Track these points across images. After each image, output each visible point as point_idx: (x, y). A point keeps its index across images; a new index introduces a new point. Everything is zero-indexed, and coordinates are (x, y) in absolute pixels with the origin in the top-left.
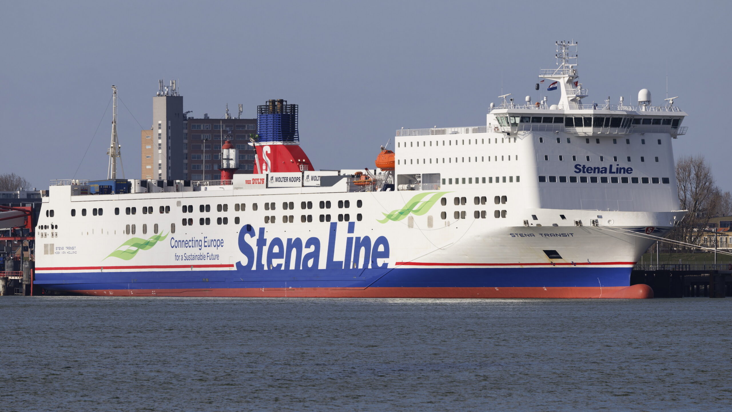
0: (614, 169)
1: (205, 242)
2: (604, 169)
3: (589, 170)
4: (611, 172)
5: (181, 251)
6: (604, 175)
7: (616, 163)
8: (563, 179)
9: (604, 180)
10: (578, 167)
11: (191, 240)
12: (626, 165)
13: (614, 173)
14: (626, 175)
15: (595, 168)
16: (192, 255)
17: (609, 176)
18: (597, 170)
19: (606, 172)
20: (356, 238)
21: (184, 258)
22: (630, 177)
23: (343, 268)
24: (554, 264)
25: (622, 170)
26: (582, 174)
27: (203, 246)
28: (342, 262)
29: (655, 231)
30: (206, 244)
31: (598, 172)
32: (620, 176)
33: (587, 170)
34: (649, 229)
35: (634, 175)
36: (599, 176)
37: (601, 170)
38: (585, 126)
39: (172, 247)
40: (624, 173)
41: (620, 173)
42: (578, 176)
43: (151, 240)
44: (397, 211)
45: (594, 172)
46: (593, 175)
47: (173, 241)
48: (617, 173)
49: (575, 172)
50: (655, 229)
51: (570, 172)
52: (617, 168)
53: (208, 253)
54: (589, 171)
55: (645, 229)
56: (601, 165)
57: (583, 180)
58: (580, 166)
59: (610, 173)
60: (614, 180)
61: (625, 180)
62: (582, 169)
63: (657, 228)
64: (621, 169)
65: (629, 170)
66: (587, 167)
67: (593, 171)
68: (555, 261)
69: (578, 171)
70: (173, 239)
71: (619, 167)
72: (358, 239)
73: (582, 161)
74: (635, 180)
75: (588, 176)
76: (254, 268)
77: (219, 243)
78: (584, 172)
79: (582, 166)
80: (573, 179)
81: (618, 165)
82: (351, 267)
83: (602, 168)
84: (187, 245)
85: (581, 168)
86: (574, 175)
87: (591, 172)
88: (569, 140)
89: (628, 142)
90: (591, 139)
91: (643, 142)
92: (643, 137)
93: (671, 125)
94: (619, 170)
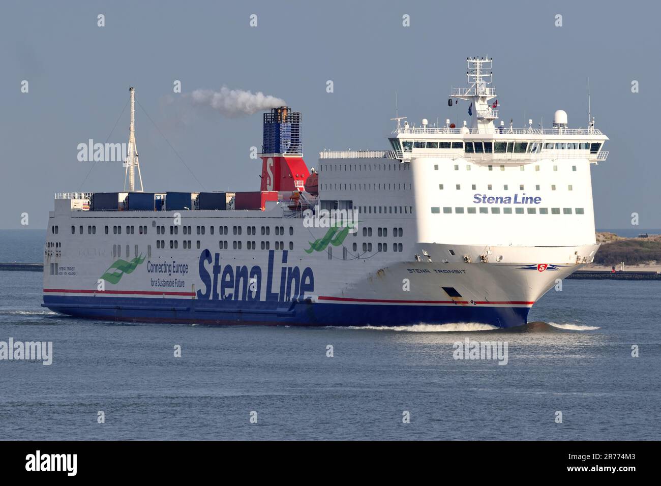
0: (519, 199)
1: (174, 267)
2: (508, 199)
3: (490, 199)
4: (516, 202)
5: (156, 276)
6: (507, 206)
7: (522, 192)
8: (460, 210)
9: (508, 211)
10: (478, 196)
11: (163, 264)
12: (533, 194)
13: (520, 203)
14: (533, 205)
15: (497, 198)
16: (164, 281)
17: (513, 206)
18: (499, 200)
19: (509, 202)
21: (158, 284)
22: (537, 207)
23: (279, 301)
24: (456, 303)
25: (529, 200)
26: (482, 205)
27: (172, 271)
28: (278, 294)
29: (548, 268)
30: (175, 270)
31: (501, 202)
32: (526, 206)
34: (541, 266)
35: (542, 205)
36: (502, 206)
37: (504, 200)
39: (149, 271)
40: (531, 203)
41: (526, 203)
42: (478, 207)
43: (133, 262)
44: (320, 240)
45: (497, 202)
46: (494, 205)
47: (150, 265)
48: (523, 203)
49: (475, 202)
50: (549, 266)
51: (468, 202)
52: (523, 198)
53: (176, 279)
54: (491, 201)
55: (537, 266)
56: (504, 194)
57: (484, 210)
58: (480, 195)
59: (514, 203)
60: (520, 211)
61: (532, 211)
62: (482, 199)
63: (550, 265)
64: (527, 198)
65: (536, 200)
66: (488, 196)
67: (495, 201)
68: (455, 299)
69: (477, 201)
70: (149, 263)
71: (525, 196)
72: (290, 269)
73: (482, 190)
74: (544, 211)
75: (489, 206)
76: (211, 298)
77: (184, 269)
78: (484, 202)
79: (483, 196)
80: (471, 211)
81: (524, 194)
82: (285, 300)
83: (506, 198)
84: (160, 270)
85: (481, 197)
86: (473, 205)
87: (492, 202)
88: (469, 168)
89: (538, 168)
90: (495, 166)
91: (556, 168)
92: (555, 163)
93: (590, 150)
94: (525, 200)
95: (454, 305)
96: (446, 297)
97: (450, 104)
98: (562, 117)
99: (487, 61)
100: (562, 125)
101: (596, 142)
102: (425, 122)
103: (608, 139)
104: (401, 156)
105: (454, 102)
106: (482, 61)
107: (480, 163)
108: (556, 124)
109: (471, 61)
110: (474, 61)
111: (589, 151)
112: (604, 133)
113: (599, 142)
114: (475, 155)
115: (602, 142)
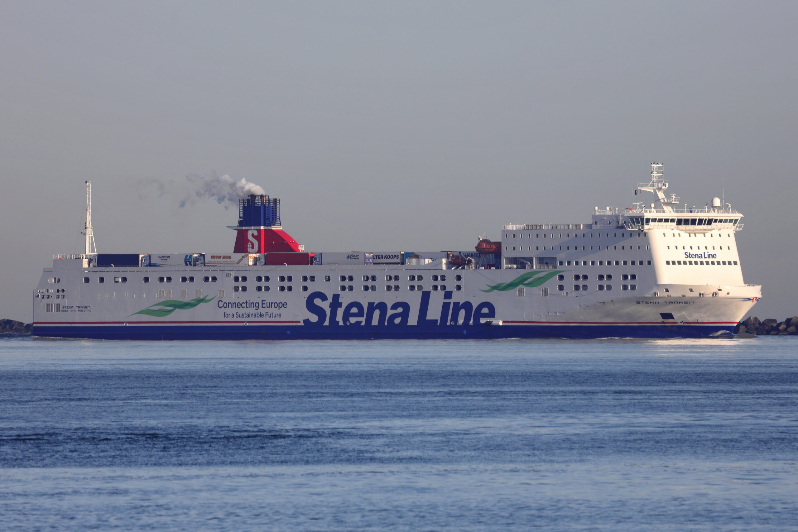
0: (706, 256)
1: (263, 304)
5: (231, 310)
6: (701, 260)
7: (707, 251)
8: (679, 263)
9: (702, 263)
11: (245, 302)
12: (712, 252)
14: (713, 260)
15: (696, 255)
16: (246, 313)
17: (704, 260)
19: (702, 258)
20: (454, 303)
21: (236, 316)
22: (715, 260)
23: (438, 324)
24: (669, 323)
25: (711, 256)
27: (260, 307)
28: (437, 320)
30: (264, 306)
31: (698, 258)
32: (710, 260)
33: (692, 256)
34: (754, 299)
35: (717, 259)
36: (699, 260)
38: (691, 224)
39: (221, 308)
40: (712, 258)
41: (710, 258)
42: (688, 260)
43: (192, 302)
44: (505, 283)
46: (695, 260)
48: (708, 258)
49: (686, 257)
51: (683, 258)
53: (267, 313)
56: (701, 252)
57: (690, 263)
58: (688, 253)
60: (707, 263)
61: (713, 263)
62: (689, 256)
65: (714, 256)
66: (691, 254)
67: (695, 257)
68: (668, 321)
70: (220, 302)
71: (709, 254)
72: (456, 304)
73: (688, 250)
74: (718, 263)
75: (693, 260)
77: (281, 305)
78: (690, 258)
80: (685, 263)
82: (448, 324)
83: (700, 255)
84: (239, 306)
86: (685, 260)
89: (711, 235)
90: (692, 234)
91: (720, 235)
92: (719, 232)
94: (709, 256)
95: (663, 325)
96: (661, 320)
97: (636, 193)
98: (717, 202)
99: (660, 165)
100: (716, 207)
103: (743, 216)
104: (643, 228)
105: (638, 193)
106: (658, 166)
107: (686, 231)
112: (740, 213)
114: (683, 227)
115: (739, 218)
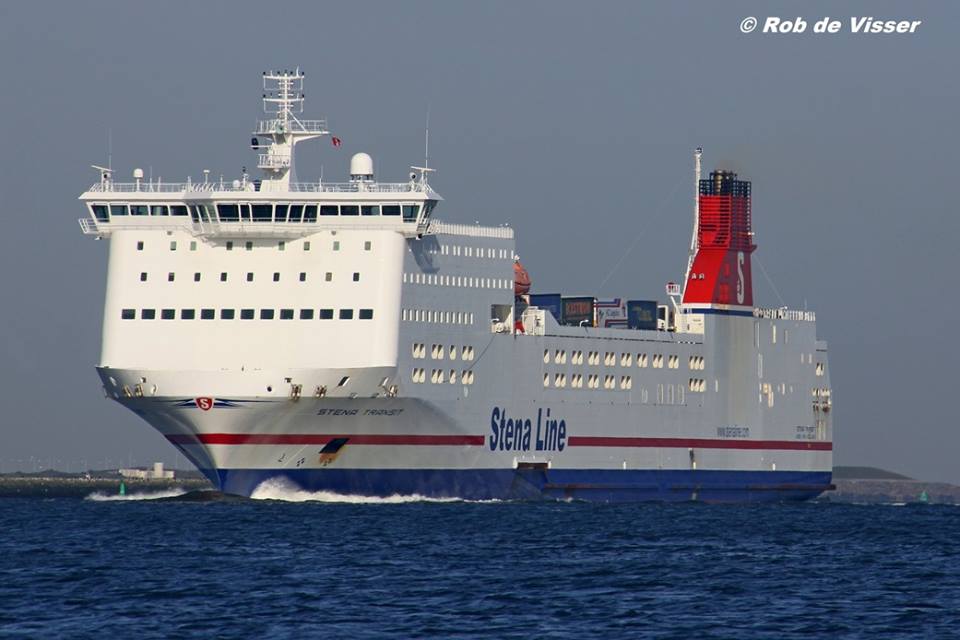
34: (202, 402)
42: (199, 308)
57: (208, 315)
63: (218, 399)
74: (307, 314)
75: (218, 308)
80: (188, 314)
88: (193, 246)
89: (307, 247)
90: (237, 246)
91: (336, 246)
92: (336, 238)
93: (402, 215)
99: (298, 76)
101: (412, 203)
102: (138, 173)
106: (292, 77)
108: (352, 176)
109: (272, 77)
110: (279, 77)
111: (400, 217)
113: (417, 204)
115: (421, 205)
